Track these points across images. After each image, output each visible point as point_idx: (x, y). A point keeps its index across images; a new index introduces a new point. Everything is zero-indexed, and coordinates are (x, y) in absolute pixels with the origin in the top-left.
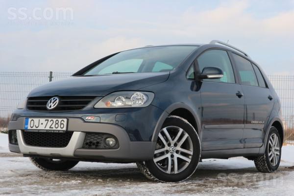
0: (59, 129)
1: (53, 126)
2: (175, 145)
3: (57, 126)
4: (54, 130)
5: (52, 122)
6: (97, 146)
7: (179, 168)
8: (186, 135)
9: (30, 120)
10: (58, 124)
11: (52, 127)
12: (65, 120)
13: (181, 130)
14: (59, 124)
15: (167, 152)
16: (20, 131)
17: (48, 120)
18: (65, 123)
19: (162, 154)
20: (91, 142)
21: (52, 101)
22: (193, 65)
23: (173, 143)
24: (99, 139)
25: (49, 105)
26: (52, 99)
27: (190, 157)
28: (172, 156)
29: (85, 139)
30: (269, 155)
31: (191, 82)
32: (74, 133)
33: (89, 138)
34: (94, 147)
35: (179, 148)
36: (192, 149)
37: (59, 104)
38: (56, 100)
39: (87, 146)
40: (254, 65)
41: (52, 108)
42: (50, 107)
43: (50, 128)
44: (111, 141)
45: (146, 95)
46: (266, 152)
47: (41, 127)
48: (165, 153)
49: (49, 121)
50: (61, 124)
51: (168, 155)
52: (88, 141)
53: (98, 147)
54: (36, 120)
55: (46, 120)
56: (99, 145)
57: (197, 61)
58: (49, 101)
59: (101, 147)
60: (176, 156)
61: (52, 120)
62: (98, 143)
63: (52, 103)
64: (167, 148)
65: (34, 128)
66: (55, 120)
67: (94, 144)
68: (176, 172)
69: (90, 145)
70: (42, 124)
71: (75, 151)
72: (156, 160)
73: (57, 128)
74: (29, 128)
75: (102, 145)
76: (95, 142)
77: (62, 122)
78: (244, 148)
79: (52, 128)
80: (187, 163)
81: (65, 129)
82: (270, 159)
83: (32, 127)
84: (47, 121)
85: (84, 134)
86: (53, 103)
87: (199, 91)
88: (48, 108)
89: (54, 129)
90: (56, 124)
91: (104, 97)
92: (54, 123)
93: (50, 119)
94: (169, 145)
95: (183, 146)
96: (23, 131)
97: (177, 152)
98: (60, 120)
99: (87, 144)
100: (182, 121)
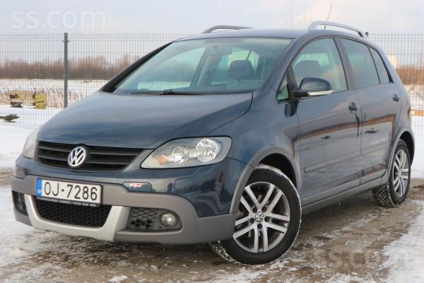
0: (89, 200)
1: (80, 195)
2: (264, 209)
3: (86, 196)
4: (82, 202)
5: (78, 188)
6: (148, 226)
7: (270, 243)
8: (280, 193)
9: (44, 182)
10: (87, 192)
11: (78, 196)
12: (98, 188)
13: (272, 187)
14: (89, 192)
15: (252, 221)
16: (30, 197)
17: (72, 186)
18: (98, 193)
19: (245, 225)
20: (138, 221)
21: (77, 154)
22: (286, 77)
23: (260, 207)
24: (150, 215)
25: (72, 161)
26: (76, 149)
27: (286, 225)
28: (260, 226)
29: (130, 216)
30: (394, 182)
31: (283, 105)
32: (113, 207)
33: (135, 215)
34: (144, 227)
35: (269, 213)
36: (288, 213)
37: (86, 159)
38: (82, 152)
39: (134, 226)
40: (371, 50)
41: (76, 165)
42: (74, 163)
43: (76, 197)
44: (170, 219)
45: (219, 142)
46: (390, 181)
47: (62, 196)
48: (250, 223)
49: (74, 187)
50: (92, 193)
51: (254, 226)
52: (135, 219)
53: (150, 228)
54: (54, 184)
55: (68, 186)
56: (151, 224)
57: (291, 68)
58: (72, 153)
59: (155, 228)
60: (266, 225)
61: (77, 186)
62: (149, 221)
63: (75, 158)
64: (251, 215)
65: (51, 195)
66: (82, 186)
67: (143, 224)
68: (266, 248)
69: (138, 225)
70: (63, 190)
71: (116, 235)
72: (236, 235)
73: (86, 199)
74: (43, 194)
75: (156, 225)
76: (145, 220)
77: (94, 190)
78: (360, 184)
79: (79, 198)
80: (281, 234)
81: (98, 201)
82: (396, 189)
83: (48, 194)
84: (70, 187)
85: (127, 210)
86: (78, 156)
87: (295, 115)
88: (71, 164)
89: (82, 200)
90: (85, 192)
91: (154, 149)
92: (82, 192)
93: (75, 185)
94: (255, 210)
95: (276, 211)
96: (34, 198)
97: (267, 219)
98: (90, 187)
99: (133, 223)
100: (274, 172)
